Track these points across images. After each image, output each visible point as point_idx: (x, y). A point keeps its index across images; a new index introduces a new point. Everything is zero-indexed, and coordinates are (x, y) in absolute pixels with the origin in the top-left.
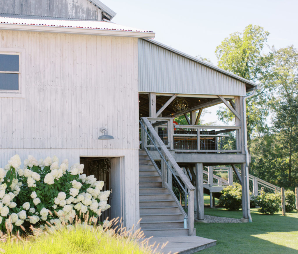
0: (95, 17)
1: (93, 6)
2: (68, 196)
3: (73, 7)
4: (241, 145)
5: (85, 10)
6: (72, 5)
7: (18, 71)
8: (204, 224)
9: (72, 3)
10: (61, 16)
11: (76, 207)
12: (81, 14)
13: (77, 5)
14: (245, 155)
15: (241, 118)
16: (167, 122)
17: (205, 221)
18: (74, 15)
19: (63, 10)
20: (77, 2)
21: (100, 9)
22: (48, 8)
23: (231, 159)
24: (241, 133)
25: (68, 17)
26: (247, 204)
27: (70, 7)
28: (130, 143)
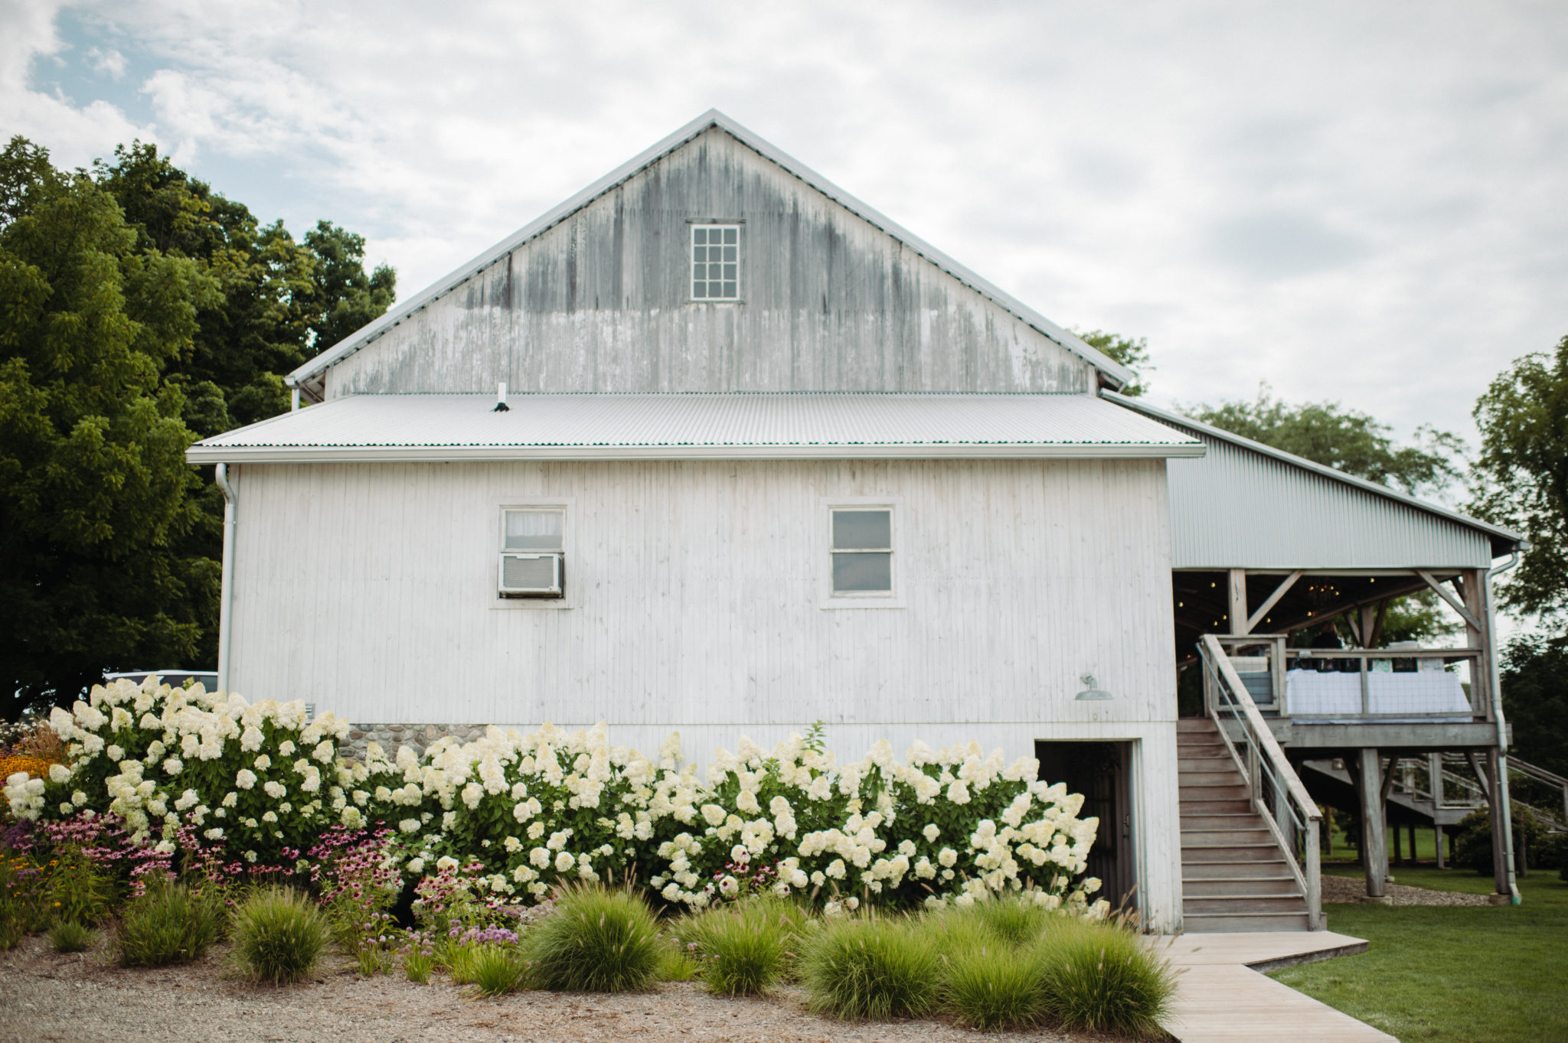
0: (1082, 385)
1: (1076, 360)
2: (1000, 826)
3: (1024, 365)
4: (1485, 699)
5: (1055, 369)
6: (1021, 359)
7: (888, 546)
8: (1386, 907)
9: (1022, 354)
10: (997, 389)
11: (1019, 850)
12: (1045, 379)
13: (1034, 359)
14: (1495, 724)
15: (1481, 626)
16: (1268, 646)
17: (1388, 900)
18: (1028, 385)
19: (1002, 374)
20: (1035, 353)
21: (1093, 364)
22: (964, 372)
23: (1455, 737)
24: (1483, 666)
25: (1013, 390)
26: (1506, 857)
27: (1017, 365)
28: (1154, 707)
